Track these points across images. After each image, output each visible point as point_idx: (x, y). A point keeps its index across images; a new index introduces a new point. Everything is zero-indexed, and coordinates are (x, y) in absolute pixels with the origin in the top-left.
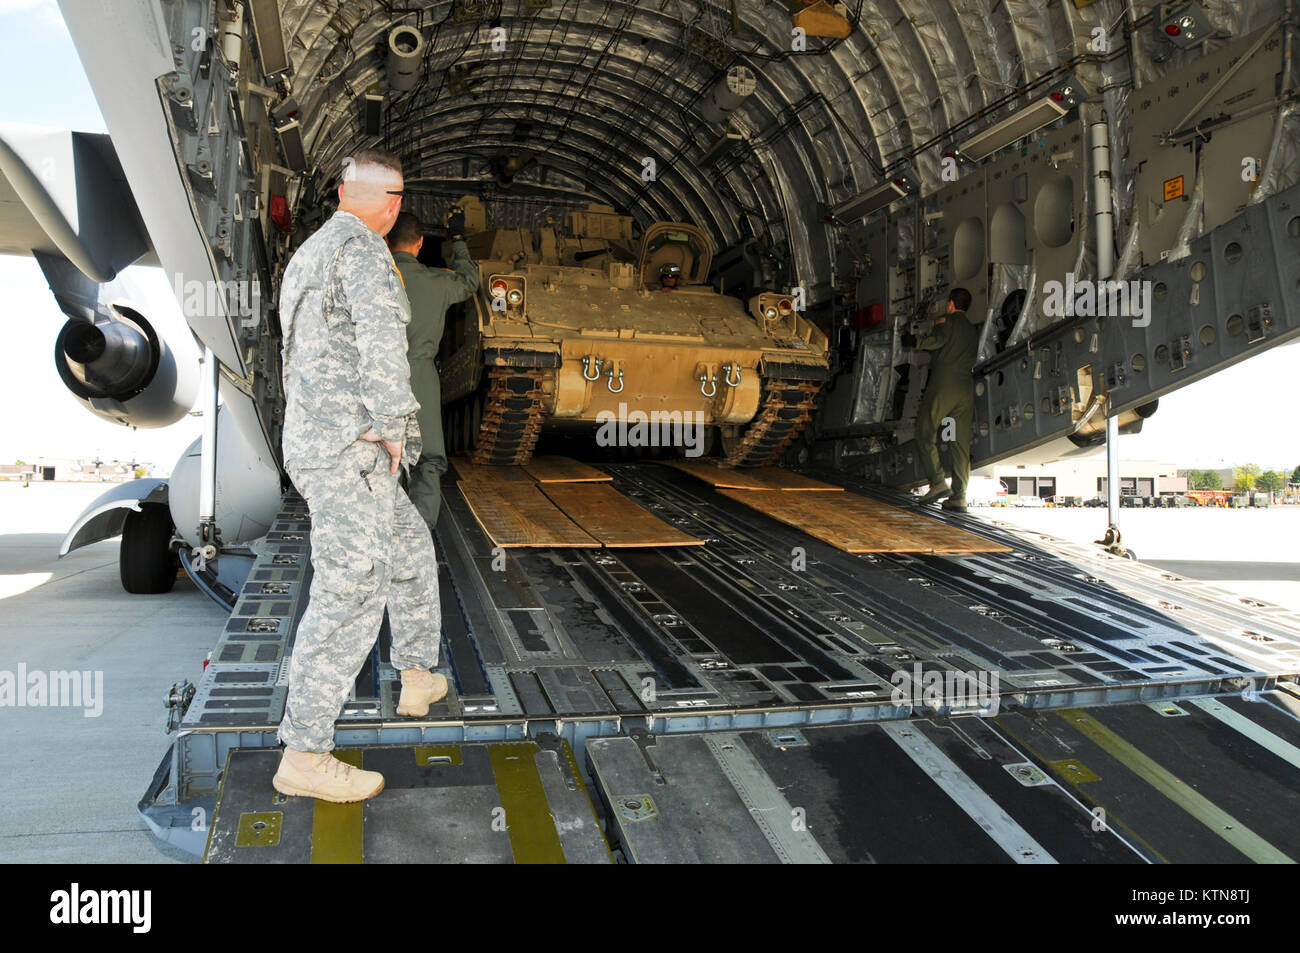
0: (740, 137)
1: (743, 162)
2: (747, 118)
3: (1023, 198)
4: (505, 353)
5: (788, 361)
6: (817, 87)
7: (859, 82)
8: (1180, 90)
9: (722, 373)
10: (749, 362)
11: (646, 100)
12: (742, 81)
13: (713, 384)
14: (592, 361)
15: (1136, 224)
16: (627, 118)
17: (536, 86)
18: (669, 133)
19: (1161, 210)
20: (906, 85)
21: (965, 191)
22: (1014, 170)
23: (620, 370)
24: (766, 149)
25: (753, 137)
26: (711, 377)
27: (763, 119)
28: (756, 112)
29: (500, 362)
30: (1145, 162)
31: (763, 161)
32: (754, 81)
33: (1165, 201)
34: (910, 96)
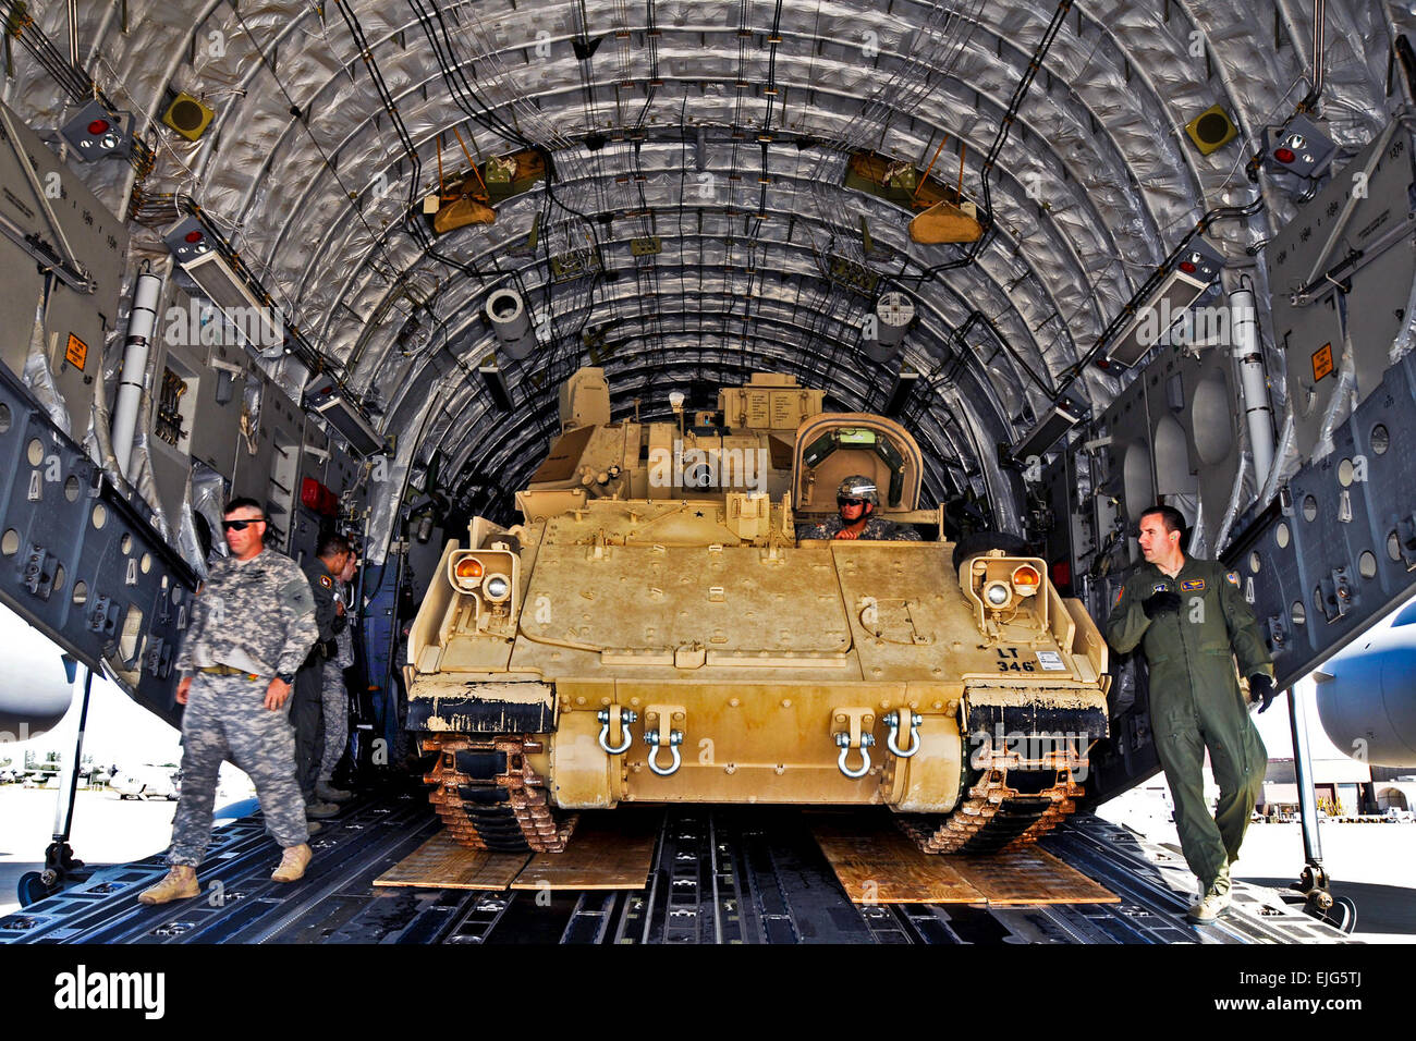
0: (916, 376)
1: (931, 406)
2: (924, 353)
3: (1181, 405)
4: (447, 708)
5: (1017, 701)
6: (976, 304)
7: (1015, 291)
8: (1313, 231)
9: (880, 727)
10: (939, 706)
11: (812, 344)
12: (895, 309)
13: (864, 751)
14: (615, 714)
15: (1290, 417)
16: (801, 368)
17: (694, 342)
18: (854, 382)
19: (1312, 395)
20: (1062, 287)
21: (1128, 407)
22: (1169, 370)
23: (673, 731)
24: (951, 387)
25: (933, 373)
26: (856, 738)
27: (940, 351)
28: (932, 344)
29: (436, 724)
30: (1290, 332)
31: (948, 402)
32: (912, 308)
33: (1316, 381)
34: (1069, 299)
